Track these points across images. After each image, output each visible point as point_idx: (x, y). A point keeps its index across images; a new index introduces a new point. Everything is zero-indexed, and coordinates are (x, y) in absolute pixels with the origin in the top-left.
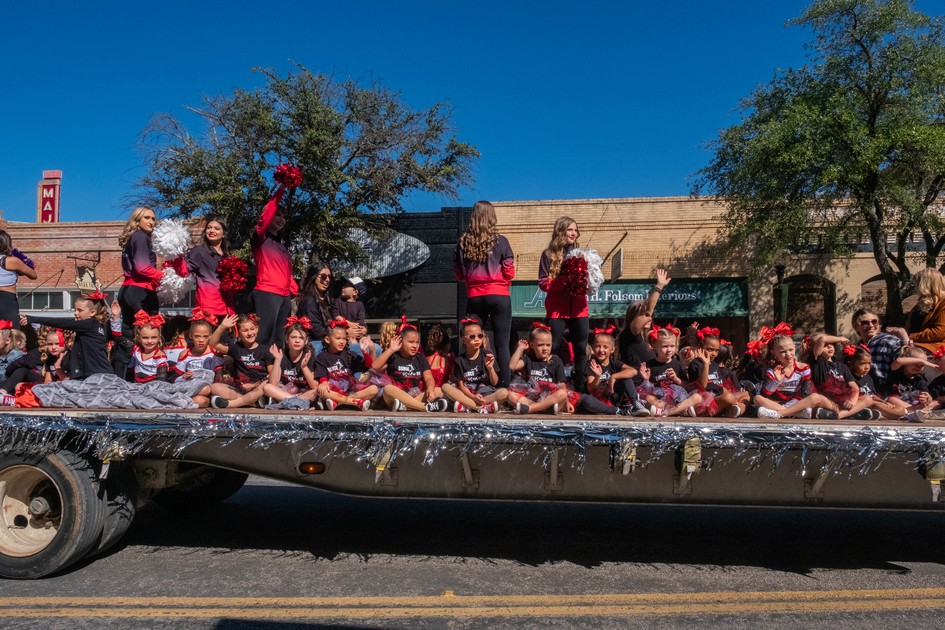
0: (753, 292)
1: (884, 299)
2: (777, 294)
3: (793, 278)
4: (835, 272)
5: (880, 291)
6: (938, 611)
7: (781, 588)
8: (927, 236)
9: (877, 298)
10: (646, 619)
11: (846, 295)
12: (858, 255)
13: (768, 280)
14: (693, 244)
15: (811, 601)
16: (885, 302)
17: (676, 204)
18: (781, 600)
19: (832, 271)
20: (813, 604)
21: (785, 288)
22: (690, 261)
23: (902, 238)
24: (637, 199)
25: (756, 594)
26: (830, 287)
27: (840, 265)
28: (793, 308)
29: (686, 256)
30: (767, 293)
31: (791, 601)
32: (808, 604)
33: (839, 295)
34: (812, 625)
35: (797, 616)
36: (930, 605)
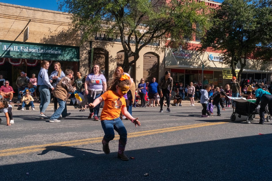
0: (81, 52)
1: (123, 59)
2: (89, 53)
3: (95, 49)
4: (109, 47)
5: (122, 56)
6: (139, 137)
7: (87, 138)
8: (136, 38)
9: (121, 58)
11: (112, 56)
12: (116, 43)
13: (86, 49)
14: (58, 31)
15: (98, 140)
16: (123, 60)
17: (52, 14)
18: (87, 141)
19: (107, 47)
20: (98, 141)
21: (93, 51)
22: (57, 37)
23: (129, 38)
24: (36, 9)
25: (77, 141)
26: (107, 54)
27: (110, 45)
28: (94, 59)
29: (55, 35)
30: (85, 53)
31: (90, 140)
32: (96, 141)
33: (110, 56)
34: (98, 146)
35: (92, 144)
36: (136, 136)
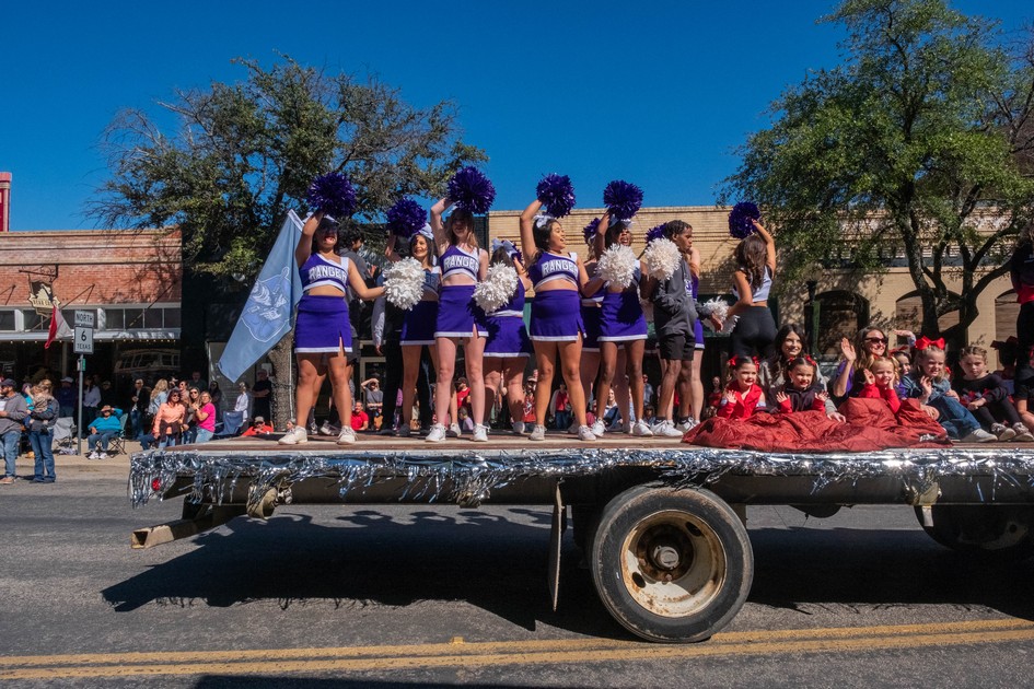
0: (783, 310)
1: (920, 318)
2: (808, 311)
3: (825, 295)
4: (868, 288)
5: (915, 309)
6: (978, 645)
7: (815, 626)
8: (964, 250)
9: (912, 316)
10: (673, 662)
11: (880, 313)
12: (892, 270)
13: (798, 297)
14: (719, 258)
15: (846, 638)
16: (921, 320)
17: (701, 215)
18: (815, 638)
19: (865, 287)
20: (847, 642)
21: (817, 305)
22: (716, 275)
23: (938, 252)
24: (659, 209)
25: (788, 633)
26: (863, 305)
27: (873, 280)
28: (825, 326)
29: (712, 270)
30: (798, 311)
31: (826, 638)
32: (843, 642)
33: (872, 313)
34: (848, 664)
35: (832, 655)
36: (969, 639)
